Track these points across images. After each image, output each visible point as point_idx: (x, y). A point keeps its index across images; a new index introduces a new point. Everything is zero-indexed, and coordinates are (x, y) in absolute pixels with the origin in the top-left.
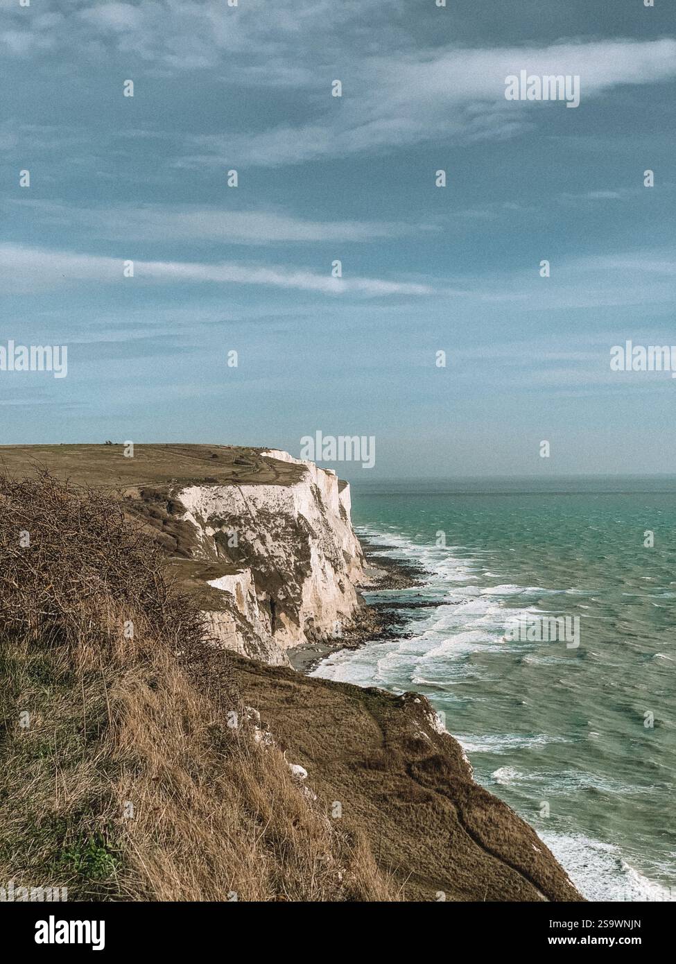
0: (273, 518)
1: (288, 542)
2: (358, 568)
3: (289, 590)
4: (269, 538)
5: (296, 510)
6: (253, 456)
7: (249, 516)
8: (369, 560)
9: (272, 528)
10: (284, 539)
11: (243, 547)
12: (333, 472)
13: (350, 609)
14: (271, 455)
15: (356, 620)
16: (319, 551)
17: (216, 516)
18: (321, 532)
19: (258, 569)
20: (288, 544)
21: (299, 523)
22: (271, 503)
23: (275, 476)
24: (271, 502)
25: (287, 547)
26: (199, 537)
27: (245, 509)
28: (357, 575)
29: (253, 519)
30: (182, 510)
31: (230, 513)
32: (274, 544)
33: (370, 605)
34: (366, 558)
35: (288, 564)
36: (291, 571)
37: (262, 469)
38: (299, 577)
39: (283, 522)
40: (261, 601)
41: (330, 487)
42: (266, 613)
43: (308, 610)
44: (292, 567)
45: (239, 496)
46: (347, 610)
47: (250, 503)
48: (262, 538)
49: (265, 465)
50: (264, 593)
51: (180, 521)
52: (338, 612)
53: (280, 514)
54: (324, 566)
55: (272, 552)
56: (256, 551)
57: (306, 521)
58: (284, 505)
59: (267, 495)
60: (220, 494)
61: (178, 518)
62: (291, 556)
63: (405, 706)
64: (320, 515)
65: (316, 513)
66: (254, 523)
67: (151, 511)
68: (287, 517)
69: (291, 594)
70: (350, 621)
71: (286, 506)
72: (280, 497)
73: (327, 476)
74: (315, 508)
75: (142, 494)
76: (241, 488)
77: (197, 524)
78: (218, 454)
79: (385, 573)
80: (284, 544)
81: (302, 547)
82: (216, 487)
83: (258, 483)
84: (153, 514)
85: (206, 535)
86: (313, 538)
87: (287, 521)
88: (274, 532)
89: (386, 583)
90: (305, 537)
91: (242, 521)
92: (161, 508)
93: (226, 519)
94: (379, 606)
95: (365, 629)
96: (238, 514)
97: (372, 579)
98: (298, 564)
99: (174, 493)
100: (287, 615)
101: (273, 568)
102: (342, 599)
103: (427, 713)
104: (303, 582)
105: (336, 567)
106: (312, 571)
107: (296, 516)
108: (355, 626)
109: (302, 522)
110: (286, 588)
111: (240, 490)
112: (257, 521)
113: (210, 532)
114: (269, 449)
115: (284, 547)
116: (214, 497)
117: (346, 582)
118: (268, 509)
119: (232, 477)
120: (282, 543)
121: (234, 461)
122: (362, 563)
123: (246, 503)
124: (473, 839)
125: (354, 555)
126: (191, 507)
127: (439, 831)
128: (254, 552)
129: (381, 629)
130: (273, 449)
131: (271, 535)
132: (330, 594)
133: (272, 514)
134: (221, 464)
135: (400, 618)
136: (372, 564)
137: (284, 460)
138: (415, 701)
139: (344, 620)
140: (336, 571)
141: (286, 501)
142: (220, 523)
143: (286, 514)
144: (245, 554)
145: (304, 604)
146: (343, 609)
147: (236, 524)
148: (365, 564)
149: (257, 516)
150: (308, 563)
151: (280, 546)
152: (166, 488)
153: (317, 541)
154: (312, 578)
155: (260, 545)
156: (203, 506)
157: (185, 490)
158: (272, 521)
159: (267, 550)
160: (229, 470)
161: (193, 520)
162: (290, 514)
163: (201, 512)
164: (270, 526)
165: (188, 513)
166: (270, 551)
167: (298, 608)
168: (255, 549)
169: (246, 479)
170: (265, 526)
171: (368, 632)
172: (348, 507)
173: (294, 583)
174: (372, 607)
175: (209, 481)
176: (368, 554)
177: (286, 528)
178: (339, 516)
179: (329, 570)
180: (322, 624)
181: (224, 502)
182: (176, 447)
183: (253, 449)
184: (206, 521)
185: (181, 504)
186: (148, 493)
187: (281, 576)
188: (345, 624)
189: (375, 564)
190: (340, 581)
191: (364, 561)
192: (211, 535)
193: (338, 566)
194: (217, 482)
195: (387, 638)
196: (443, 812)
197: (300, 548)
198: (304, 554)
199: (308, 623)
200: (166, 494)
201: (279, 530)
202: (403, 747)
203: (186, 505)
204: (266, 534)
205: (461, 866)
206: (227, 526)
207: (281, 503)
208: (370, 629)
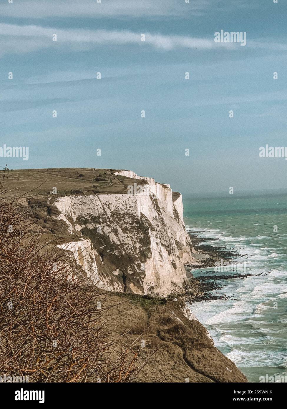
0: (122, 217)
1: (134, 234)
2: (188, 253)
3: (136, 268)
4: (120, 231)
5: (139, 211)
6: (109, 174)
7: (106, 216)
8: (196, 248)
9: (123, 224)
10: (131, 232)
11: (102, 238)
12: (169, 186)
13: (181, 280)
14: (121, 174)
15: (186, 288)
16: (156, 240)
17: (82, 217)
18: (158, 226)
19: (113, 253)
20: (134, 235)
21: (141, 220)
22: (121, 207)
23: (123, 188)
24: (121, 205)
25: (133, 237)
26: (69, 231)
27: (102, 211)
28: (187, 258)
29: (108, 218)
30: (58, 213)
31: (92, 215)
32: (124, 235)
33: (196, 278)
34: (194, 246)
35: (135, 249)
36: (137, 254)
37: (115, 183)
38: (143, 258)
39: (130, 220)
40: (116, 276)
41: (165, 196)
42: (119, 283)
43: (150, 281)
44: (138, 251)
45: (98, 202)
46: (179, 281)
47: (106, 207)
48: (116, 232)
49: (116, 181)
50: (118, 270)
51: (56, 221)
52: (171, 282)
53: (128, 214)
54: (161, 250)
55: (123, 241)
56: (112, 241)
57: (147, 219)
58: (130, 207)
59: (118, 201)
60: (84, 201)
61: (54, 218)
62: (136, 243)
63: (167, 303)
64: (157, 214)
65: (155, 214)
66: (109, 221)
67: (35, 214)
68: (133, 216)
69: (137, 270)
70: (181, 289)
71: (131, 209)
72: (127, 202)
73: (163, 189)
74: (153, 210)
75: (29, 202)
76: (99, 196)
77: (68, 222)
78: (83, 174)
79: (208, 256)
80: (131, 235)
81: (144, 237)
82: (81, 196)
83: (111, 193)
84: (37, 216)
85: (75, 230)
86: (152, 231)
87: (133, 219)
88: (124, 227)
89: (209, 263)
90: (146, 230)
91: (101, 220)
92: (42, 212)
93: (90, 219)
94: (203, 278)
95: (192, 294)
96: (97, 215)
97: (198, 261)
98: (142, 249)
99: (51, 202)
100: (135, 285)
101: (124, 252)
102: (174, 273)
103: (182, 307)
104: (146, 261)
105: (170, 251)
106: (152, 254)
107: (139, 215)
108: (184, 292)
109: (144, 220)
110: (134, 266)
111: (99, 199)
112: (111, 219)
113: (78, 228)
114: (120, 170)
115: (131, 237)
116: (81, 203)
117: (177, 262)
118: (119, 211)
119: (93, 189)
120: (129, 235)
121: (95, 178)
122: (191, 250)
123: (103, 207)
124: (189, 366)
125: (185, 244)
126: (64, 211)
127: (168, 362)
128: (110, 241)
129: (203, 293)
130: (123, 170)
131: (122, 229)
132: (166, 270)
133: (122, 214)
134: (86, 181)
135: (217, 286)
136: (199, 250)
137: (131, 177)
138: (174, 300)
139: (176, 288)
140: (170, 254)
141: (132, 205)
142: (86, 222)
143: (132, 214)
144: (103, 242)
145: (146, 277)
146: (176, 281)
147: (97, 222)
148: (194, 251)
149: (111, 216)
150: (149, 248)
151: (129, 237)
152: (46, 198)
153: (155, 233)
154: (152, 259)
155: (114, 237)
156: (72, 210)
157: (59, 199)
158: (122, 219)
159: (119, 240)
160: (91, 185)
161: (65, 219)
162: (135, 214)
163: (71, 214)
164: (121, 223)
165: (62, 214)
166: (121, 241)
167: (143, 280)
168: (111, 239)
169: (102, 190)
170: (117, 223)
171: (194, 295)
172: (181, 211)
173: (139, 262)
174: (198, 279)
175: (76, 192)
176: (196, 244)
177: (131, 224)
178: (173, 216)
179: (165, 254)
180: (161, 290)
181: (87, 207)
182: (54, 170)
183: (108, 170)
184: (75, 220)
185: (56, 208)
186: (33, 202)
187: (130, 258)
188: (177, 290)
189: (201, 251)
190: (173, 261)
191: (193, 248)
192: (79, 230)
193: (171, 251)
194: (82, 193)
195: (207, 299)
196: (174, 353)
197: (143, 238)
198: (146, 242)
199: (150, 290)
200: (46, 202)
201: (128, 225)
202: (158, 323)
203: (60, 210)
204: (118, 228)
205: (176, 378)
206: (90, 223)
207: (128, 206)
208: (195, 294)
